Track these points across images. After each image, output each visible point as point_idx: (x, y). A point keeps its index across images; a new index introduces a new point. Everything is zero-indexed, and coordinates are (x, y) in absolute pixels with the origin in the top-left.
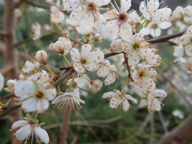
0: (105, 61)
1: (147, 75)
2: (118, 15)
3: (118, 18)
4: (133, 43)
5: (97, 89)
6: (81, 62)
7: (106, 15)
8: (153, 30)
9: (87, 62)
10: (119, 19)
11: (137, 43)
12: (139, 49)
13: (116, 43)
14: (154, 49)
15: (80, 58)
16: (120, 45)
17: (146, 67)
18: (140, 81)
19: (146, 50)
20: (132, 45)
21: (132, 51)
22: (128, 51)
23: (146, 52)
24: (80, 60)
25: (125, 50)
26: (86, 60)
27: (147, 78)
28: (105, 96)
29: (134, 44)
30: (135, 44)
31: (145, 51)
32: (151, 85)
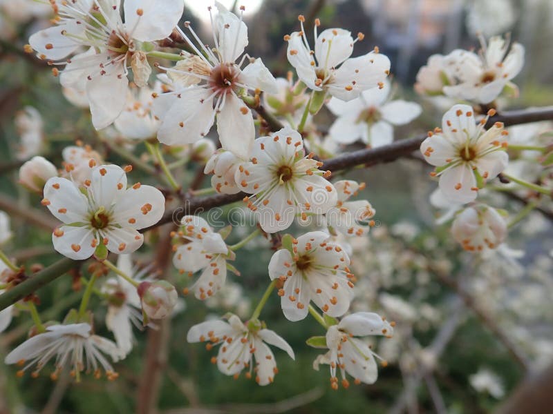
0: (191, 220)
1: (324, 267)
2: (211, 74)
3: (210, 82)
4: (273, 162)
5: (155, 313)
6: (90, 223)
7: (178, 74)
8: (364, 126)
9: (113, 223)
10: (212, 84)
11: (286, 161)
12: (294, 180)
13: (218, 163)
14: (347, 184)
15: (89, 211)
16: (230, 168)
17: (312, 240)
18: (296, 286)
19: (311, 184)
20: (270, 169)
21: (270, 188)
22: (256, 188)
23: (310, 189)
24: (87, 217)
25: (244, 185)
26: (110, 218)
27: (324, 275)
28: (196, 333)
29: (276, 166)
30: (280, 166)
31: (308, 186)
32: (334, 298)
